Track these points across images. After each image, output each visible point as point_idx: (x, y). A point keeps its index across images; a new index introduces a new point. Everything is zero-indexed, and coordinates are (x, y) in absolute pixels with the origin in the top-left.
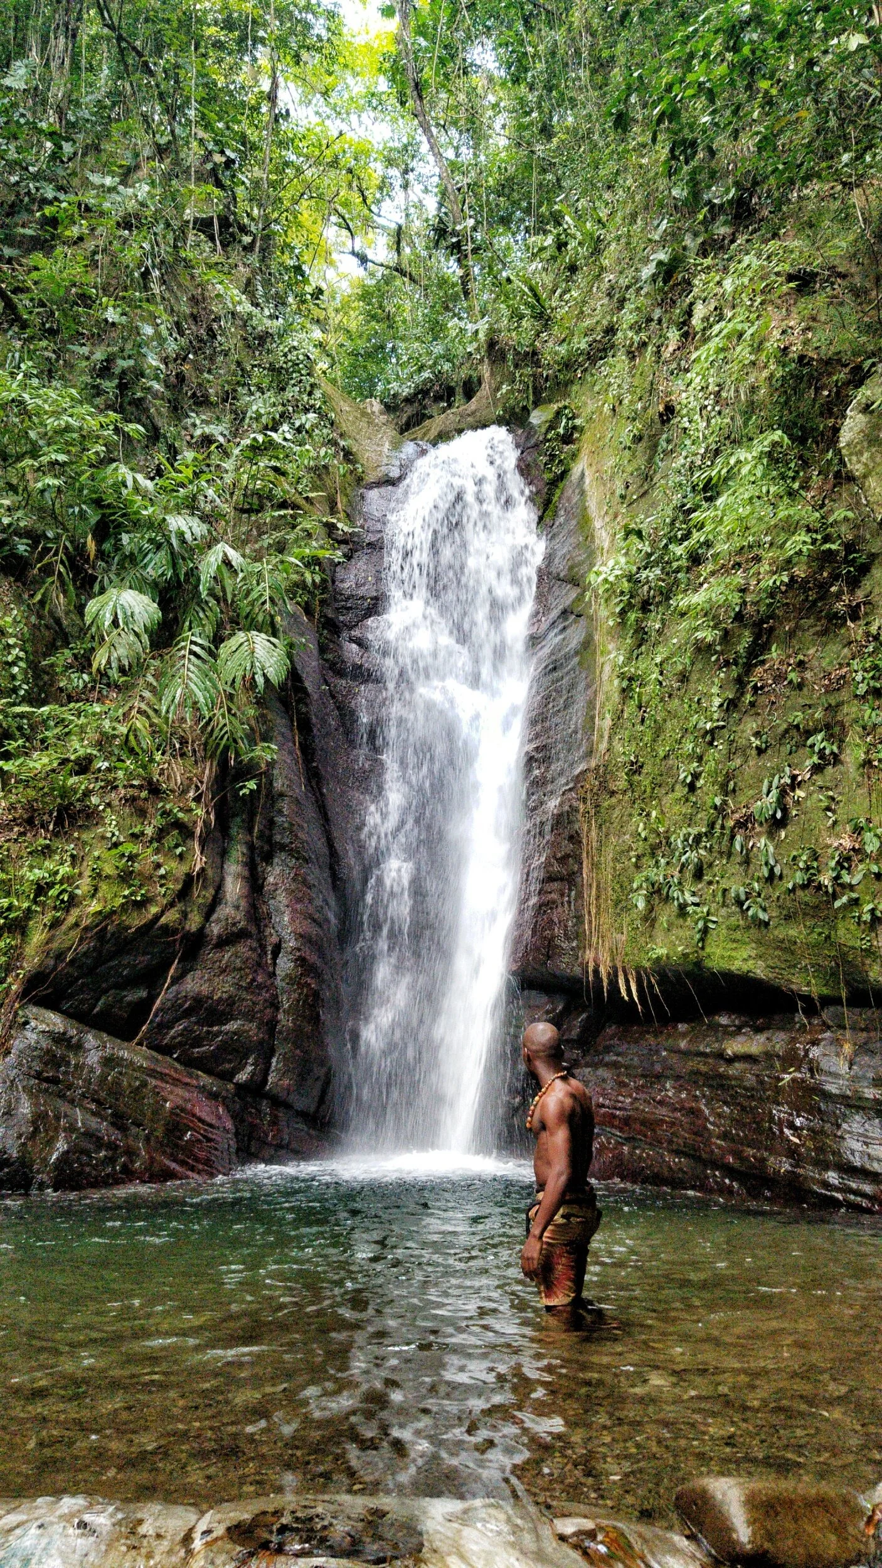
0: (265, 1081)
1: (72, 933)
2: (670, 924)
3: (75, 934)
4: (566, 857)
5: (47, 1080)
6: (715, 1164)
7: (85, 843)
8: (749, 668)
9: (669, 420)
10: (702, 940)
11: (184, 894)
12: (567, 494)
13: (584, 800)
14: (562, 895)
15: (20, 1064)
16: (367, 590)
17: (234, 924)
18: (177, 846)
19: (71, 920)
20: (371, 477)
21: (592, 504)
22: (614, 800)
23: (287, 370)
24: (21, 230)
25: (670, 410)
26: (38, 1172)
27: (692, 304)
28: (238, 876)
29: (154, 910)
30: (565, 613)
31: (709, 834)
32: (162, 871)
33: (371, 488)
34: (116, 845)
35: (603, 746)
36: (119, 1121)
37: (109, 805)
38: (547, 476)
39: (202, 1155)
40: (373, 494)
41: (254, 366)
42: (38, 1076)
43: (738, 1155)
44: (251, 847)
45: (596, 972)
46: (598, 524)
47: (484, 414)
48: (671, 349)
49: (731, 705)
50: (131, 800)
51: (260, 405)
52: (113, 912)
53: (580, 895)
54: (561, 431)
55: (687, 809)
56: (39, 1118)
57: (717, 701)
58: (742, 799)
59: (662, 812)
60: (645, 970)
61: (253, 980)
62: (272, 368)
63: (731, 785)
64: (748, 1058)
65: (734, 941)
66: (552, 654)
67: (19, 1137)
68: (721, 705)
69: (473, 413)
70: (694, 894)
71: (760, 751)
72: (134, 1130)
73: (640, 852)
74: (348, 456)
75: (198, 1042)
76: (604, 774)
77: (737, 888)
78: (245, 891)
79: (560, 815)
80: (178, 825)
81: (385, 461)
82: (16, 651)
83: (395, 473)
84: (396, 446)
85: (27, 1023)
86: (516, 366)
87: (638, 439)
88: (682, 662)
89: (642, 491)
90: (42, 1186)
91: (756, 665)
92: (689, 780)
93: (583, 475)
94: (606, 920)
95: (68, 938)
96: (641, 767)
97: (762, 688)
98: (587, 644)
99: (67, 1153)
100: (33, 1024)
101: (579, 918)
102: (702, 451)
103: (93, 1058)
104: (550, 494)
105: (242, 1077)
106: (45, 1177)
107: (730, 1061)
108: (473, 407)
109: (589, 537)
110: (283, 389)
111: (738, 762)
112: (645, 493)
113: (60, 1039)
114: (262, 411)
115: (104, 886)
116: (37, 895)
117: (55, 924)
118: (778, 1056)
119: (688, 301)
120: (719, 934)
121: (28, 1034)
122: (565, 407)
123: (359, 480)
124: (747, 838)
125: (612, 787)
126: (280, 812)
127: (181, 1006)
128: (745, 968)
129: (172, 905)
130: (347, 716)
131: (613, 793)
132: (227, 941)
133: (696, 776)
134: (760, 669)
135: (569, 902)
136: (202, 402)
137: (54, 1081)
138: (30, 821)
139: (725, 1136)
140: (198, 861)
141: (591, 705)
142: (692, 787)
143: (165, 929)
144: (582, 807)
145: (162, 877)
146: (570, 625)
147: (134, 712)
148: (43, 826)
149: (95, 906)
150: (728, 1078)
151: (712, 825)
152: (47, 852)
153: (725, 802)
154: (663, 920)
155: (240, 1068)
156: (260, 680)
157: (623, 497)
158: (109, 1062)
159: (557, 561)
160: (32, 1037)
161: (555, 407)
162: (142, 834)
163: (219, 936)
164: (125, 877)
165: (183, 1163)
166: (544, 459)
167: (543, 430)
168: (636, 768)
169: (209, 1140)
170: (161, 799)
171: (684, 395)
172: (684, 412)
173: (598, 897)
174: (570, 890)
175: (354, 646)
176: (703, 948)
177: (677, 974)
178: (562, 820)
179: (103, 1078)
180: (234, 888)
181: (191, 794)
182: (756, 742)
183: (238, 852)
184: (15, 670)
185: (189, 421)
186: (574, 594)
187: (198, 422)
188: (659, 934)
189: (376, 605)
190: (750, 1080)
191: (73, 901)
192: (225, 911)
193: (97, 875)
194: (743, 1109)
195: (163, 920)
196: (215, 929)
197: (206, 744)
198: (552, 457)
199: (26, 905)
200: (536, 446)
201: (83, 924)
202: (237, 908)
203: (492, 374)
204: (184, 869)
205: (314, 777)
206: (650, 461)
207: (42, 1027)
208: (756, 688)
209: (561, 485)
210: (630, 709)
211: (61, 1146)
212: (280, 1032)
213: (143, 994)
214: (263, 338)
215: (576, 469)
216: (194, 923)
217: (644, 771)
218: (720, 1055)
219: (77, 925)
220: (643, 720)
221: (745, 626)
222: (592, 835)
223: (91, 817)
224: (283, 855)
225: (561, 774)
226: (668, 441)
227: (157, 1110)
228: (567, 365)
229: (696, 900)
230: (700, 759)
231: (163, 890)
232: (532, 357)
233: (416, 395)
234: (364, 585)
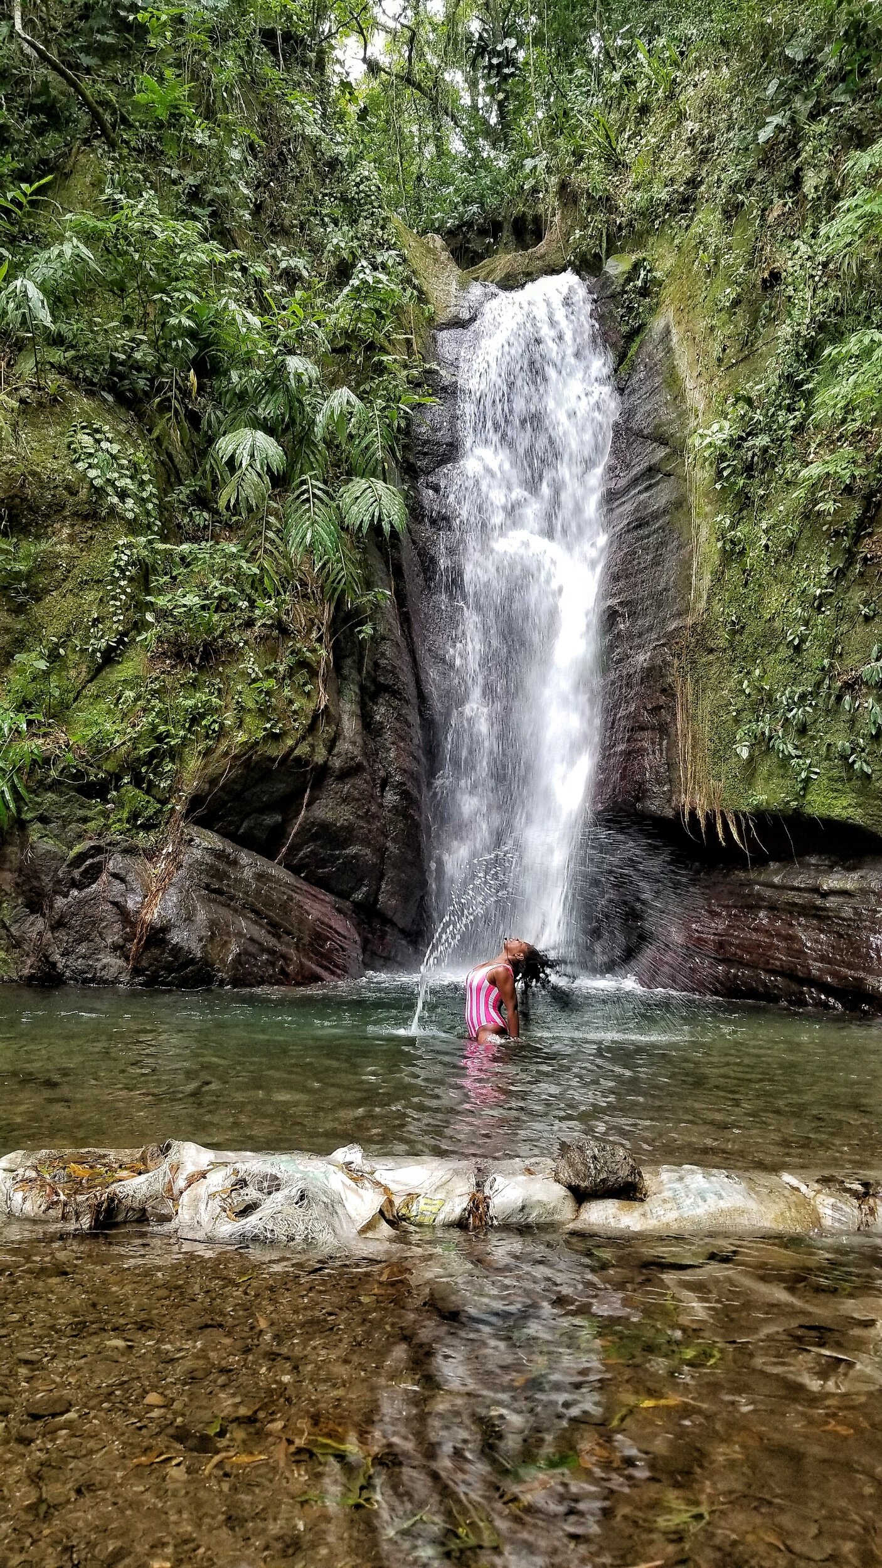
0: (376, 900)
1: (224, 761)
2: (771, 774)
3: (227, 761)
4: (658, 708)
5: (214, 891)
6: (811, 982)
7: (228, 677)
8: (857, 540)
9: (772, 286)
10: (804, 789)
11: (312, 729)
12: (647, 349)
13: (679, 656)
14: (653, 743)
15: (192, 877)
16: (443, 436)
17: (352, 759)
18: (305, 684)
19: (222, 748)
20: (442, 318)
21: (683, 361)
22: (711, 657)
23: (359, 201)
24: (99, 37)
25: (775, 276)
26: (219, 971)
27: (799, 169)
28: (352, 714)
29: (290, 742)
30: (651, 470)
31: (815, 694)
32: (295, 707)
33: (441, 330)
34: (254, 681)
35: (702, 605)
36: (274, 928)
37: (246, 643)
38: (624, 329)
39: (340, 961)
40: (443, 336)
41: (325, 195)
42: (207, 887)
43: (834, 974)
44: (362, 688)
45: (693, 813)
46: (689, 384)
47: (554, 258)
48: (775, 214)
49: (839, 576)
50: (263, 639)
51: (338, 239)
52: (257, 743)
53: (673, 745)
54: (639, 283)
55: (791, 669)
56: (213, 924)
57: (826, 569)
58: (849, 662)
59: (765, 671)
60: (744, 815)
61: (368, 810)
62: (344, 199)
63: (839, 649)
64: (844, 893)
65: (836, 791)
66: (636, 510)
67: (201, 940)
68: (830, 574)
69: (542, 257)
70: (796, 748)
71: (867, 619)
72: (286, 938)
73: (739, 706)
74: (422, 298)
75: (323, 862)
76: (702, 632)
77: (842, 743)
78: (360, 727)
79: (651, 669)
80: (303, 664)
81: (453, 301)
82: (150, 488)
83: (465, 315)
84: (463, 286)
85: (192, 840)
86: (589, 210)
87: (736, 303)
88: (791, 530)
89: (742, 355)
90: (222, 983)
91: (864, 536)
92: (796, 642)
93: (667, 331)
94: (702, 768)
95: (220, 765)
96: (743, 627)
97: (872, 558)
98: (680, 504)
99: (239, 954)
100: (197, 841)
101: (671, 766)
102: (807, 321)
103: (248, 874)
104: (626, 348)
105: (359, 896)
106: (225, 976)
107: (825, 895)
108: (542, 251)
109: (679, 396)
110: (355, 221)
111: (845, 627)
112: (746, 358)
113: (220, 855)
114: (343, 245)
115: (248, 719)
116: (191, 726)
117: (208, 752)
118: (874, 892)
119: (795, 166)
120: (820, 782)
121: (195, 851)
122: (644, 259)
123: (431, 319)
124: (854, 699)
125: (711, 644)
126: (383, 654)
127: (309, 830)
128: (845, 814)
129: (303, 738)
130: (428, 564)
131: (711, 651)
132: (345, 774)
133: (803, 640)
134: (867, 541)
135: (661, 750)
136: (279, 231)
137: (219, 892)
138: (178, 656)
139: (823, 959)
140: (324, 700)
141: (686, 564)
142: (797, 649)
143: (298, 759)
144: (676, 662)
145: (295, 712)
146: (657, 483)
147: (261, 552)
148: (192, 659)
149: (241, 737)
150: (825, 909)
151: (818, 685)
152: (194, 685)
153: (831, 665)
154: (763, 770)
155: (356, 888)
156: (386, 527)
157: (720, 360)
158: (261, 877)
159: (638, 417)
160: (198, 854)
161: (634, 258)
162: (276, 671)
163: (341, 769)
164: (263, 712)
165: (326, 969)
166: (621, 311)
167: (621, 281)
168: (737, 629)
169: (344, 950)
170: (290, 639)
171: (790, 263)
172: (790, 280)
173: (693, 747)
174: (661, 739)
175: (431, 492)
176: (804, 796)
177: (775, 817)
178: (653, 673)
179: (258, 891)
180: (350, 725)
181: (314, 635)
182: (865, 610)
183: (352, 691)
184: (150, 506)
185: (271, 252)
186: (662, 452)
187: (279, 253)
188: (759, 783)
189: (451, 452)
190: (848, 912)
191: (222, 733)
192: (343, 746)
193: (241, 708)
194: (841, 936)
195: (297, 752)
196: (337, 763)
197: (322, 587)
198: (630, 309)
199: (182, 733)
200: (613, 296)
201: (234, 752)
202: (354, 743)
203: (563, 218)
204: (312, 706)
205: (405, 619)
206: (753, 325)
207: (205, 844)
208: (865, 560)
209: (638, 340)
210: (733, 574)
211: (235, 949)
212: (389, 858)
213: (279, 818)
214: (334, 163)
215: (657, 324)
216: (320, 758)
217: (746, 631)
218: (816, 890)
219: (226, 754)
220: (746, 584)
221: (854, 499)
222: (686, 689)
223: (232, 651)
224: (387, 696)
225: (650, 629)
226: (771, 308)
227: (302, 921)
228: (647, 213)
229: (799, 753)
230: (806, 623)
231: (296, 725)
232: (607, 203)
233: (459, 227)
234: (440, 429)
